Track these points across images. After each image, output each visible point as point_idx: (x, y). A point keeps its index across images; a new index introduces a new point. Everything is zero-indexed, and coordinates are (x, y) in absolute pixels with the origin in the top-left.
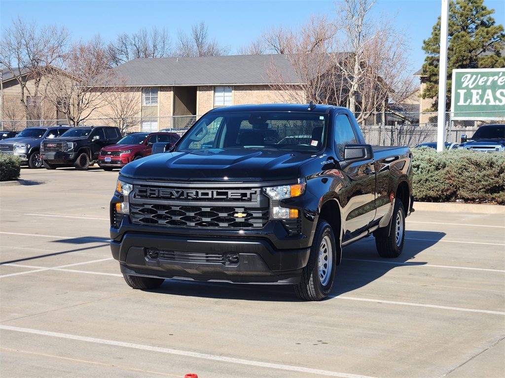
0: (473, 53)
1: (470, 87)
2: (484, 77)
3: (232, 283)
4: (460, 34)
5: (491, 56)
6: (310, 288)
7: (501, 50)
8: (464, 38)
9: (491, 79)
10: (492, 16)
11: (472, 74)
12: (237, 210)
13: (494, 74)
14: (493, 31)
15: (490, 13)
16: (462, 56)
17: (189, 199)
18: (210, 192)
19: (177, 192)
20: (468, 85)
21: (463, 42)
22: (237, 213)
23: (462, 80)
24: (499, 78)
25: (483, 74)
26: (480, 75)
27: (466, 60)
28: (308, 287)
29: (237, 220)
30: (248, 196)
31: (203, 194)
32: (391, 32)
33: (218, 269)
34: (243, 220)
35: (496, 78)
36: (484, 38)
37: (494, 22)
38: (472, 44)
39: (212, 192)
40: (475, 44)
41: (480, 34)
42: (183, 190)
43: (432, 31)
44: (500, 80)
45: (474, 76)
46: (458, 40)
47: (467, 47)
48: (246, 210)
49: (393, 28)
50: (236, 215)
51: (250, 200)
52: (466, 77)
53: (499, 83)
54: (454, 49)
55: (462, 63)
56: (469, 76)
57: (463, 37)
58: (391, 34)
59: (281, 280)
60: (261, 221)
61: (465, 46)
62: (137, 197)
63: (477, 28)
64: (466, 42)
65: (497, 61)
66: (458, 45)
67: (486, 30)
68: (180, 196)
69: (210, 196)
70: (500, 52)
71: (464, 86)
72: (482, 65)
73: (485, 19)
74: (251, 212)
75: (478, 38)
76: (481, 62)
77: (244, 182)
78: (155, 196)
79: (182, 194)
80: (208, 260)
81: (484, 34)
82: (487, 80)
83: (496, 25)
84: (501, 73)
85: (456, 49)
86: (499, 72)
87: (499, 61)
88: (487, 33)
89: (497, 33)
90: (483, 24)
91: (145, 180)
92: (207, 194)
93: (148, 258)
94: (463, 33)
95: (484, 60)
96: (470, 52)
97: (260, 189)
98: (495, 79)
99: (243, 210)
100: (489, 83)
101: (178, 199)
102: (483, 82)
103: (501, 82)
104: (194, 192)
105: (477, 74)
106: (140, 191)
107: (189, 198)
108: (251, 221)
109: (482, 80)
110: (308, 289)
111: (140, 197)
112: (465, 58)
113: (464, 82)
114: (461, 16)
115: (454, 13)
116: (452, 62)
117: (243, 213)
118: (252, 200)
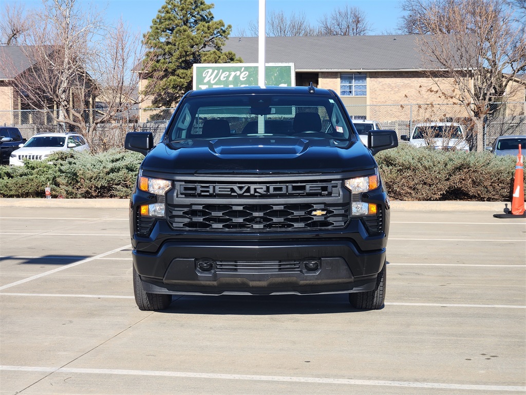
0: (195, 48)
1: (212, 82)
2: (226, 73)
3: (300, 294)
4: (181, 28)
5: (214, 52)
6: (378, 295)
7: (222, 46)
8: (186, 33)
9: (233, 74)
10: (212, 10)
11: (214, 69)
12: (315, 207)
13: (236, 69)
14: (214, 27)
15: (209, 8)
16: (185, 51)
17: (256, 196)
18: (283, 186)
19: (241, 188)
20: (210, 80)
21: (185, 36)
22: (315, 210)
23: (204, 76)
24: (241, 73)
25: (225, 69)
26: (221, 70)
27: (188, 55)
28: (376, 293)
29: (315, 219)
30: (329, 190)
31: (275, 189)
32: (101, 24)
33: (294, 279)
34: (322, 219)
35: (238, 73)
36: (206, 33)
37: (213, 17)
38: (195, 39)
39: (287, 187)
40: (197, 39)
41: (201, 29)
42: (249, 185)
43: (152, 24)
44: (242, 75)
45: (216, 71)
46: (180, 35)
47: (190, 42)
48: (326, 207)
49: (103, 21)
50: (314, 213)
51: (330, 194)
52: (208, 72)
53: (241, 79)
54: (177, 44)
55: (186, 59)
56: (210, 71)
57: (185, 31)
58: (102, 27)
59: (356, 287)
60: (340, 219)
61: (188, 41)
62: (180, 196)
63: (196, 22)
64: (188, 36)
65: (220, 57)
66: (181, 40)
67: (206, 25)
68: (246, 192)
69: (284, 191)
70: (221, 48)
71: (205, 81)
72: (205, 60)
73: (204, 13)
74: (331, 209)
75: (199, 33)
76: (204, 58)
77: (324, 173)
78: (208, 194)
79: (248, 190)
80: (280, 269)
81: (206, 29)
82: (229, 75)
83: (215, 20)
84: (243, 68)
85: (179, 44)
86: (241, 67)
87: (222, 57)
88: (209, 28)
89: (218, 28)
90: (203, 19)
91: (192, 174)
92: (280, 189)
93: (199, 272)
94: (184, 27)
95: (207, 56)
96: (192, 47)
97: (341, 182)
98: (238, 75)
99: (322, 206)
100: (231, 79)
101: (241, 196)
102: (224, 77)
103: (243, 78)
104: (264, 187)
105: (218, 69)
106: (186, 189)
107: (256, 194)
108: (330, 220)
109: (223, 75)
110: (376, 296)
111: (184, 196)
112: (188, 53)
113: (206, 77)
114: (181, 10)
115: (175, 6)
116: (175, 57)
117: (323, 210)
118: (333, 195)
